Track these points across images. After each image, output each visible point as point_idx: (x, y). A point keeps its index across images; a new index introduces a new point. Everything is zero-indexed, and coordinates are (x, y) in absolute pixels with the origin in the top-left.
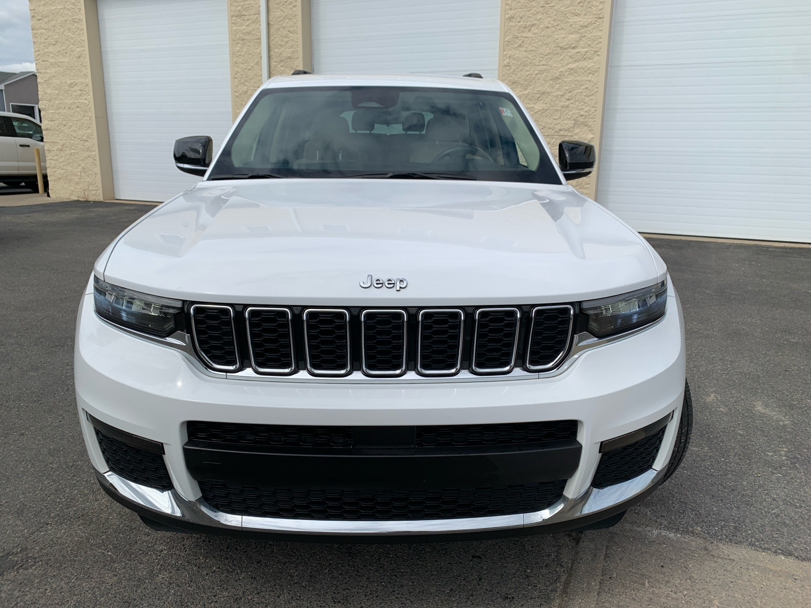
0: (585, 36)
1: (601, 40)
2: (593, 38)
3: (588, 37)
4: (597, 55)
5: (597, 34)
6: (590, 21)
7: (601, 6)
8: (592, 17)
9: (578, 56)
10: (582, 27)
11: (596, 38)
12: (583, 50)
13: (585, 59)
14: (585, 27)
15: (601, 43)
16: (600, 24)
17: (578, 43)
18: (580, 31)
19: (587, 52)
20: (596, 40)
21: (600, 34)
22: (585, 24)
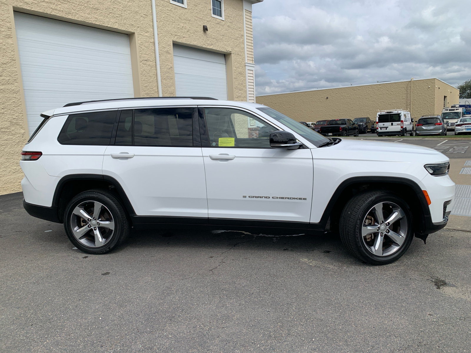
0: (5, 70)
1: (17, 73)
2: (11, 71)
3: (8, 70)
4: (16, 82)
5: (14, 69)
6: (7, 61)
7: (12, 53)
8: (8, 58)
9: (4, 82)
10: (2, 63)
11: (14, 72)
12: (7, 78)
13: (9, 84)
14: (5, 64)
15: (17, 75)
16: (14, 64)
17: (2, 73)
18: (2, 66)
19: (9, 79)
20: (14, 73)
21: (15, 70)
22: (5, 62)
